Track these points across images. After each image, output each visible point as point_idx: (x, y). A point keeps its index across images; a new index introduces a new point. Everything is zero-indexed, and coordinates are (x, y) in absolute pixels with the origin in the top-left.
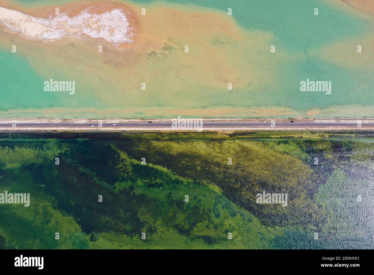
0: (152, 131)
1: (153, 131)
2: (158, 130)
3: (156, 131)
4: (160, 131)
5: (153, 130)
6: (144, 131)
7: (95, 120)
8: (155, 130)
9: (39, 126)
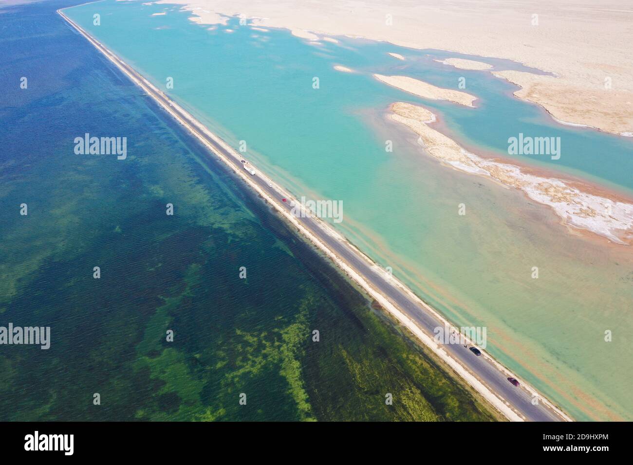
0: (447, 370)
1: (452, 374)
2: (472, 388)
3: (462, 383)
4: (474, 395)
5: (455, 372)
6: (426, 351)
7: (357, 250)
8: (462, 379)
9: (271, 193)
